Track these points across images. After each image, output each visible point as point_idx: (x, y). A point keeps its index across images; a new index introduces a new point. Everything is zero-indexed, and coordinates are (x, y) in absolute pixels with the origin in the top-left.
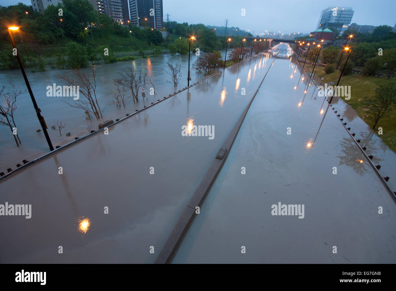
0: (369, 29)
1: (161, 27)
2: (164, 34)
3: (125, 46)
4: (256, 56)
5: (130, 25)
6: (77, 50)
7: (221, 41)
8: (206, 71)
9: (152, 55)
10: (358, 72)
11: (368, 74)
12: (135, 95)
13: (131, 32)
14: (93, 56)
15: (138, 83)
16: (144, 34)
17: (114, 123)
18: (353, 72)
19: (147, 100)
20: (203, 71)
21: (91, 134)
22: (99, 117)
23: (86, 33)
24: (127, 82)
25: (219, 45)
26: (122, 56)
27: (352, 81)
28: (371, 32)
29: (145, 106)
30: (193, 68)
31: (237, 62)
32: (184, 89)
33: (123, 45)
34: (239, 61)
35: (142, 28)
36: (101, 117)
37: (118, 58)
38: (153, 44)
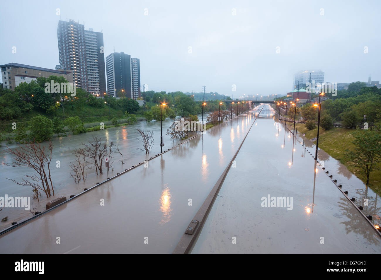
0: (343, 86)
1: (138, 96)
2: (141, 103)
3: (98, 117)
4: (236, 117)
5: (106, 97)
6: (43, 123)
7: (200, 106)
8: (183, 136)
9: (126, 124)
10: (339, 126)
11: (349, 128)
12: (98, 166)
13: (105, 102)
14: (60, 128)
15: (102, 152)
16: (120, 104)
17: (67, 200)
18: (334, 126)
19: (113, 170)
20: (179, 136)
21: (35, 216)
22: (50, 195)
23: (57, 106)
24: (90, 152)
25: (198, 110)
26: (94, 127)
27: (335, 135)
28: (346, 88)
29: (109, 177)
30: (167, 133)
31: (217, 124)
32: (157, 156)
33: (96, 116)
34: (218, 123)
35: (118, 99)
36: (53, 195)
37: (88, 129)
38: (127, 112)
